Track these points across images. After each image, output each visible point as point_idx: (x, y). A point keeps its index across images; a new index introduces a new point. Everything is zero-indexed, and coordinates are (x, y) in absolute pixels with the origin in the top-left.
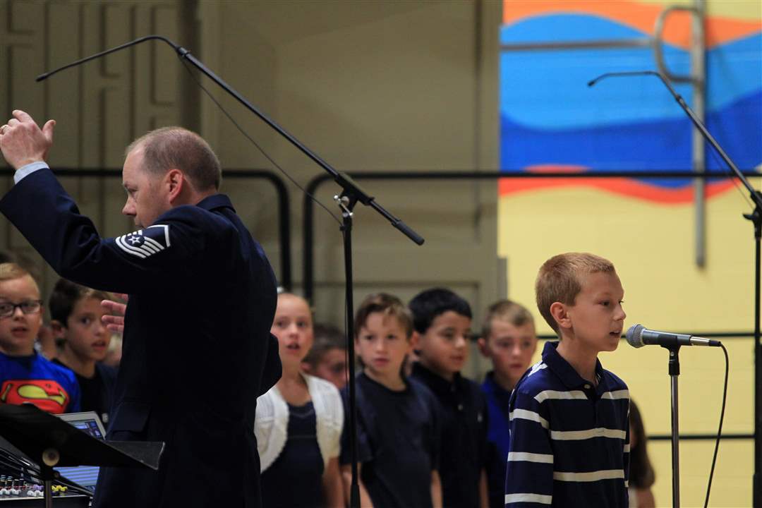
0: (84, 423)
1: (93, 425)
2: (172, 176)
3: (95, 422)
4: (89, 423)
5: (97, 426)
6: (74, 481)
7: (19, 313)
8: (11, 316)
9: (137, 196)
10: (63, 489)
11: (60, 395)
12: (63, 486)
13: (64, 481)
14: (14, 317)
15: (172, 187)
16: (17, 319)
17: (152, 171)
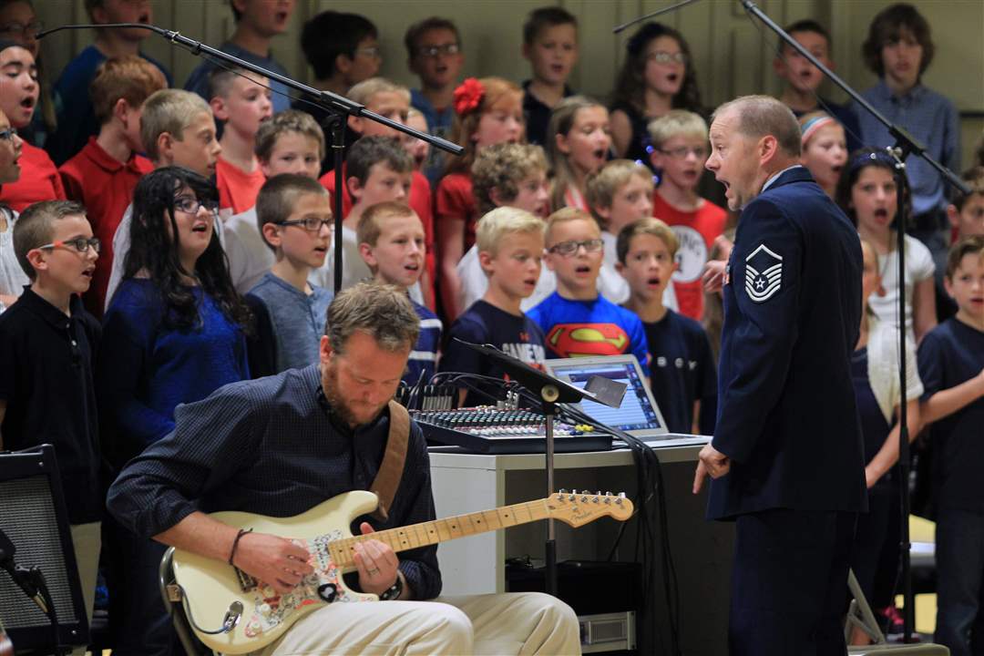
0: (621, 365)
1: (631, 367)
2: (766, 141)
3: (633, 365)
4: (627, 365)
5: (634, 368)
6: (598, 421)
7: (582, 250)
8: (575, 255)
9: (726, 154)
10: (589, 428)
11: (618, 338)
12: (589, 425)
13: (589, 421)
14: (578, 255)
15: (764, 152)
16: (581, 257)
17: (747, 133)
